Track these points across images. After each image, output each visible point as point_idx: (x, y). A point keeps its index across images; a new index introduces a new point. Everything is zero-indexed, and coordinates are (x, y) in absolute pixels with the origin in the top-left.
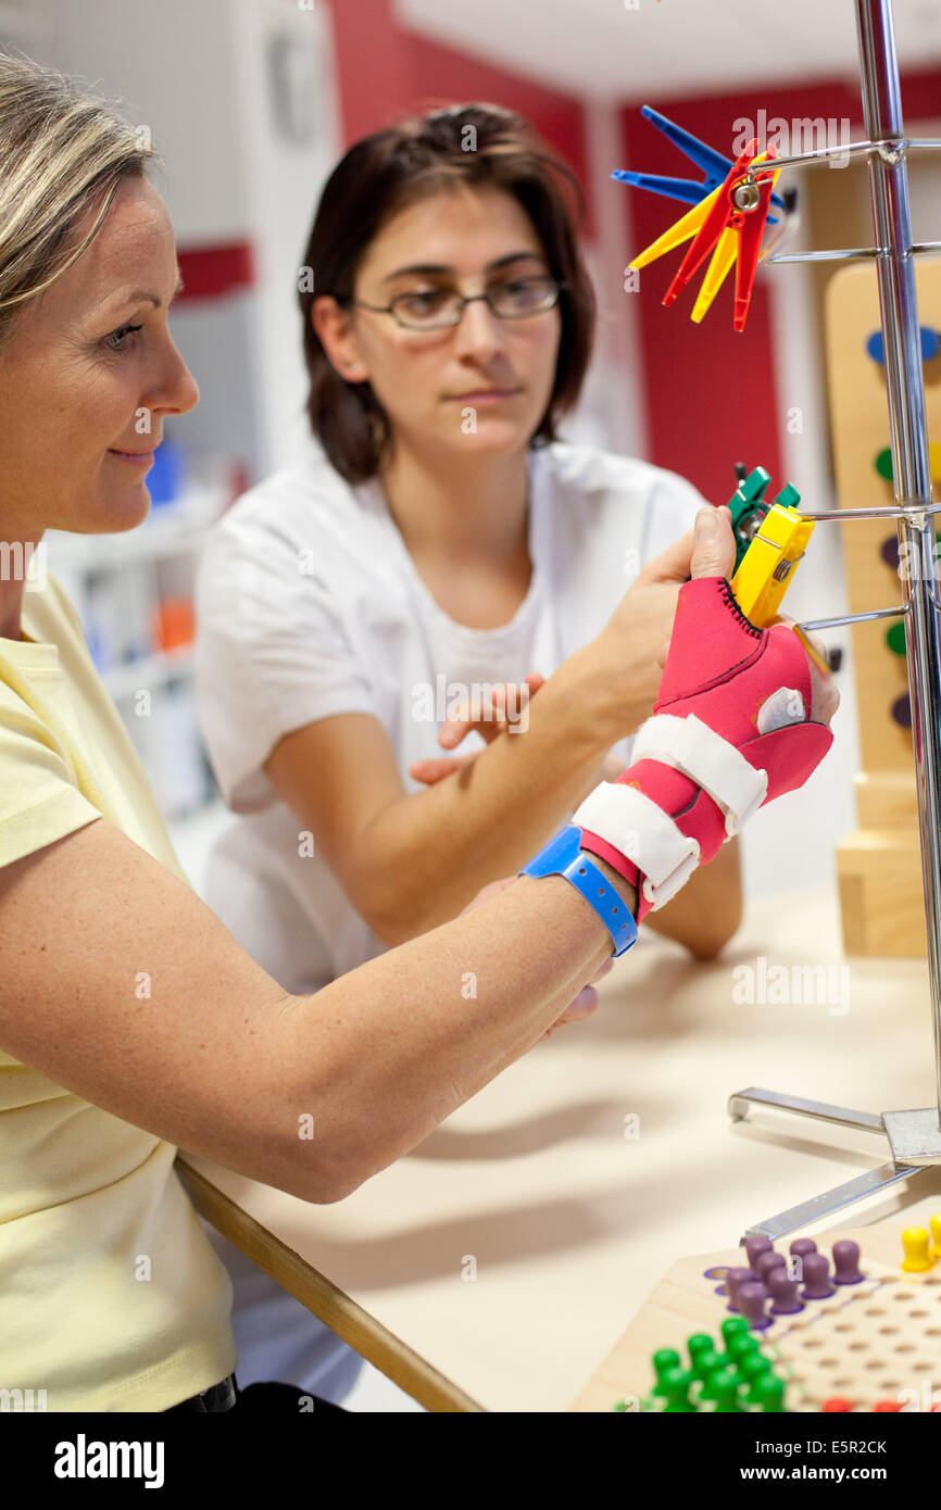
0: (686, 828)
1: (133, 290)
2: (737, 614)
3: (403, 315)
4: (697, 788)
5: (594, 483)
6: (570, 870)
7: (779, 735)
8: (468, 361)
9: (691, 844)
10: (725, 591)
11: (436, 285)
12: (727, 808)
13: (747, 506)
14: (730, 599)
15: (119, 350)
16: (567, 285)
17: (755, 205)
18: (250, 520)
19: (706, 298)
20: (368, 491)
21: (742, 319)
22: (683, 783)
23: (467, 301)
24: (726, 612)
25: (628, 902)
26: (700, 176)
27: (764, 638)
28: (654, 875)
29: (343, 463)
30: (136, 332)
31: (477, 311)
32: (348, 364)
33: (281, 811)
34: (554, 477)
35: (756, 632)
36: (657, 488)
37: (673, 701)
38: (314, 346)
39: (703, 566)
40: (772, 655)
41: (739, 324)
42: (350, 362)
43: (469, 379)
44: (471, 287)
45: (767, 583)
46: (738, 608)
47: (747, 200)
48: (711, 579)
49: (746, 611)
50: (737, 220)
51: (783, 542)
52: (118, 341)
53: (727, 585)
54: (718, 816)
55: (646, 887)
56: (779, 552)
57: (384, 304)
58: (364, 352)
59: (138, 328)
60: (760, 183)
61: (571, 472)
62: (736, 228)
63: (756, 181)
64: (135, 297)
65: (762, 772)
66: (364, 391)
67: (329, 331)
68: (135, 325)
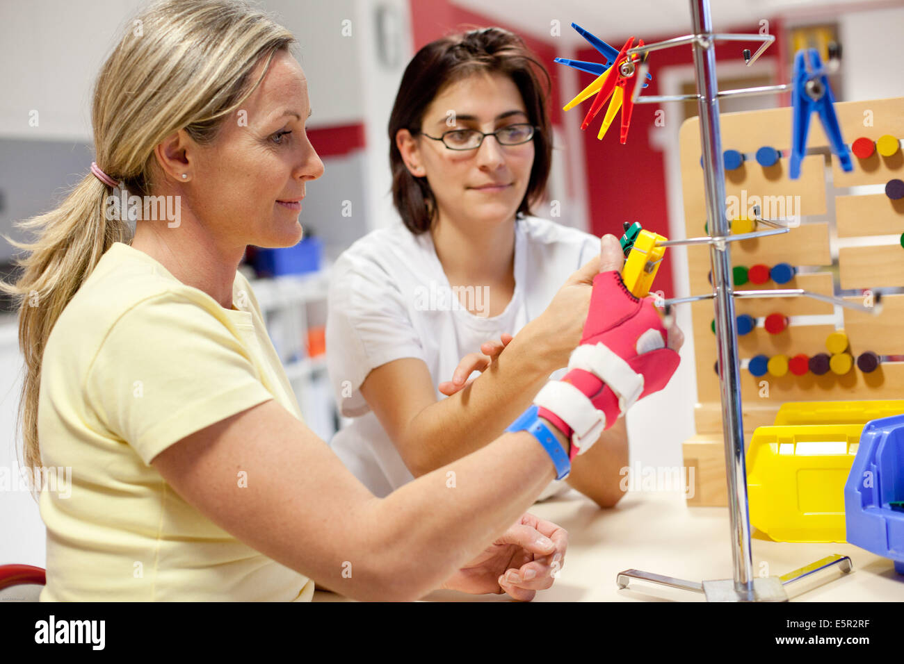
0: (598, 404)
1: (285, 110)
2: (625, 290)
3: (448, 141)
4: (603, 383)
5: (550, 239)
6: (533, 428)
7: (649, 356)
8: (484, 169)
9: (600, 414)
10: (619, 278)
11: (468, 125)
12: (620, 395)
13: (628, 242)
14: (621, 282)
15: (279, 143)
16: (539, 128)
17: (632, 73)
18: (358, 253)
19: (606, 126)
20: (424, 239)
21: (625, 136)
22: (596, 380)
23: (485, 135)
24: (619, 289)
25: (564, 447)
26: (604, 61)
27: (640, 303)
28: (579, 431)
29: (411, 224)
30: (287, 135)
31: (489, 141)
32: (415, 168)
33: (371, 416)
34: (528, 235)
35: (636, 300)
36: (586, 242)
37: (590, 337)
38: (396, 156)
39: (606, 266)
40: (645, 311)
41: (623, 139)
42: (415, 164)
43: (483, 179)
44: (487, 128)
45: (641, 274)
46: (626, 287)
47: (628, 72)
48: (610, 272)
49: (630, 288)
50: (622, 82)
51: (647, 250)
52: (278, 139)
53: (619, 275)
54: (615, 399)
55: (575, 437)
56: (646, 256)
57: (439, 136)
58: (425, 160)
59: (290, 132)
60: (635, 61)
61: (537, 234)
62: (622, 87)
63: (632, 60)
64: (286, 113)
65: (640, 376)
66: (423, 182)
67: (404, 149)
68: (287, 131)
